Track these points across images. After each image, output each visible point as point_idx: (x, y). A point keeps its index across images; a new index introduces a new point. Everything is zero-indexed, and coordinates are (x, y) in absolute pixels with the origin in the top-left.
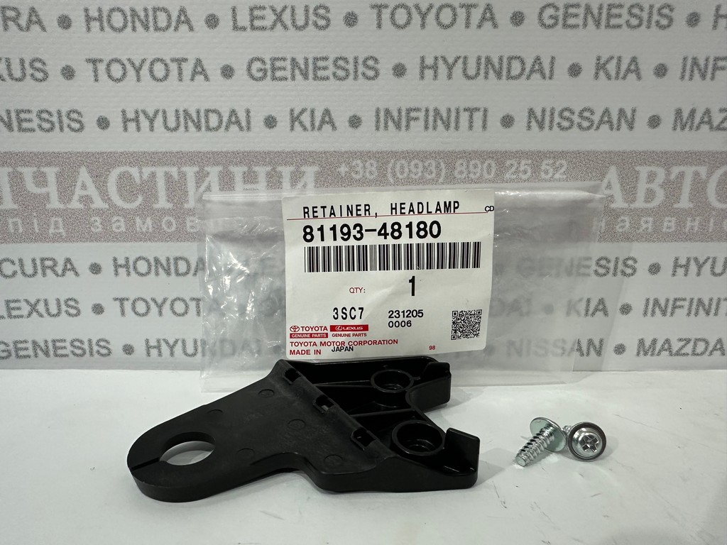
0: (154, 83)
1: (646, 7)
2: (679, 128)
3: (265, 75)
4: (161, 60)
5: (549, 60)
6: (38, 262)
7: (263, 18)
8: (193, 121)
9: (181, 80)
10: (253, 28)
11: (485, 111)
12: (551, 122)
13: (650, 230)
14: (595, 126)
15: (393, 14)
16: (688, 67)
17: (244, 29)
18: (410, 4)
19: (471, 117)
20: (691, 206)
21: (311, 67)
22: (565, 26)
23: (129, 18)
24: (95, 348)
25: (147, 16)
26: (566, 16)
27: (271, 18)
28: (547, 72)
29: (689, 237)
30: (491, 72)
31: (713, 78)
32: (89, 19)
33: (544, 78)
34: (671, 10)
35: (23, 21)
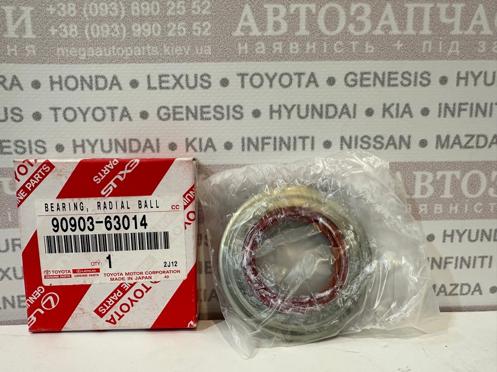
0: (95, 122)
1: (413, 73)
2: (439, 148)
3: (169, 117)
4: (100, 108)
5: (352, 106)
6: (10, 242)
7: (167, 82)
8: (121, 146)
9: (113, 120)
10: (161, 88)
11: (313, 138)
12: (356, 144)
13: (426, 213)
14: (384, 147)
15: (251, 79)
16: (443, 109)
17: (155, 88)
18: (262, 73)
19: (304, 142)
20: (452, 196)
21: (199, 112)
22: (362, 85)
23: (79, 82)
25: (91, 81)
26: (362, 79)
27: (172, 82)
28: (352, 114)
29: (453, 217)
30: (316, 114)
31: (459, 116)
32: (52, 83)
33: (350, 117)
34: (429, 75)
35: (8, 84)
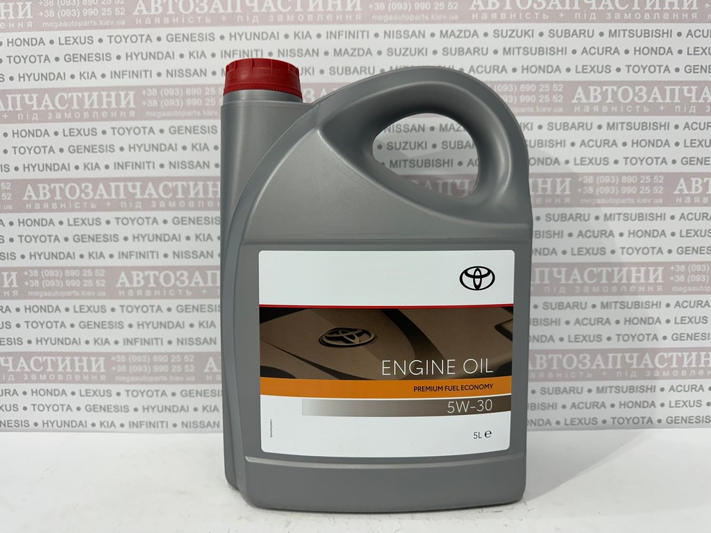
0: (48, 329)
3: (85, 326)
4: (50, 322)
5: (182, 323)
6: (4, 391)
7: (84, 309)
8: (61, 342)
9: (57, 328)
10: (81, 312)
11: (162, 339)
12: (186, 342)
14: (202, 344)
15: (127, 308)
17: (78, 312)
18: (132, 305)
19: (157, 341)
21: (101, 324)
22: (186, 312)
23: (40, 309)
24: (23, 424)
25: (45, 308)
26: (186, 309)
27: (87, 309)
30: (162, 326)
32: (26, 309)
33: (181, 328)
35: (4, 310)
